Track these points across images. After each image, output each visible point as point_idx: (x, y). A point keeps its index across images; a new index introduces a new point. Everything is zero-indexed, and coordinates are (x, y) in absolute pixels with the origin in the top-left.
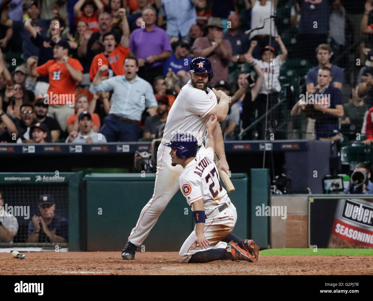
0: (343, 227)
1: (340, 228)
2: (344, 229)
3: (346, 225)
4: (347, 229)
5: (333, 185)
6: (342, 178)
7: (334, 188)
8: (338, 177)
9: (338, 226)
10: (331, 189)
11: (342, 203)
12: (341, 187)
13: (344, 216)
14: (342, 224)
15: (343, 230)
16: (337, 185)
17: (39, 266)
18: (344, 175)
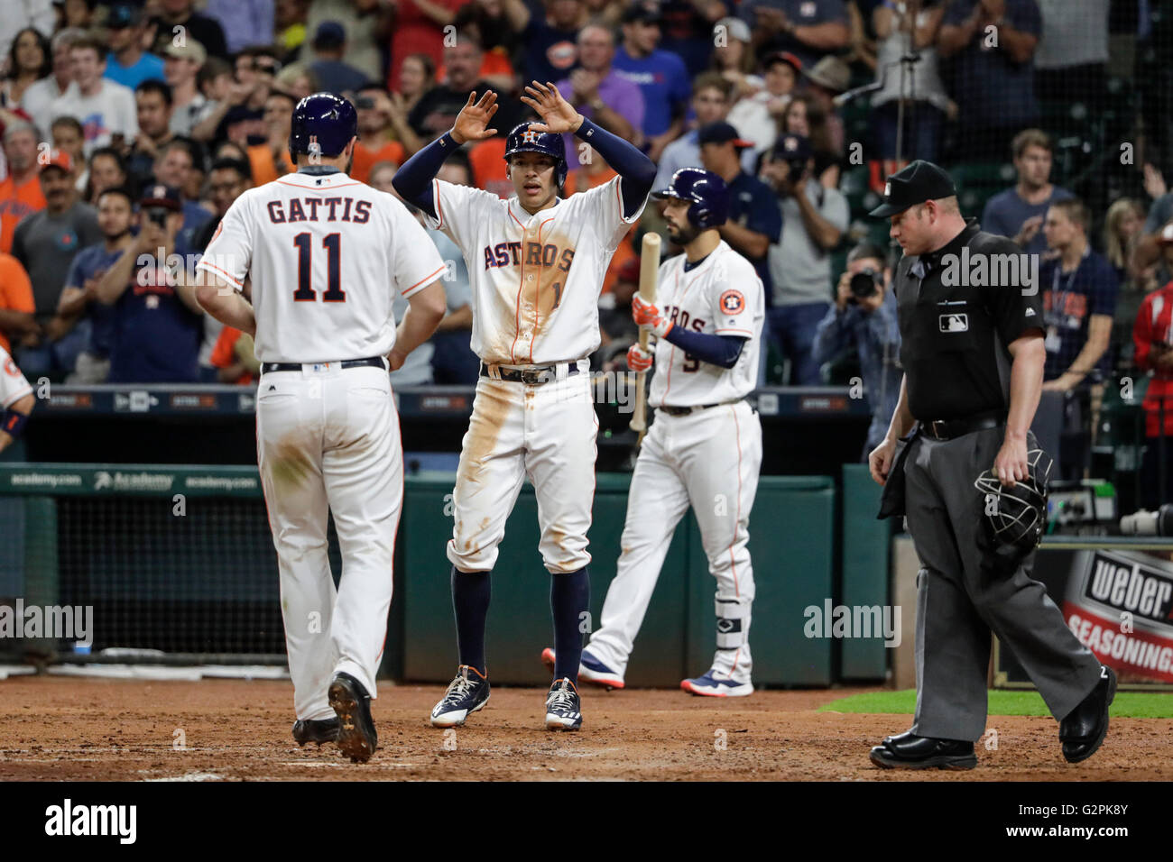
0: (1086, 624)
1: (1079, 628)
2: (1090, 630)
3: (1096, 621)
4: (1097, 630)
5: (1067, 508)
6: (1092, 490)
7: (1071, 516)
8: (1081, 489)
9: (1075, 623)
10: (1063, 519)
11: (1086, 559)
12: (1088, 514)
13: (1089, 594)
14: (1085, 616)
15: (1086, 633)
16: (1080, 509)
17: (235, 740)
18: (1099, 483)
